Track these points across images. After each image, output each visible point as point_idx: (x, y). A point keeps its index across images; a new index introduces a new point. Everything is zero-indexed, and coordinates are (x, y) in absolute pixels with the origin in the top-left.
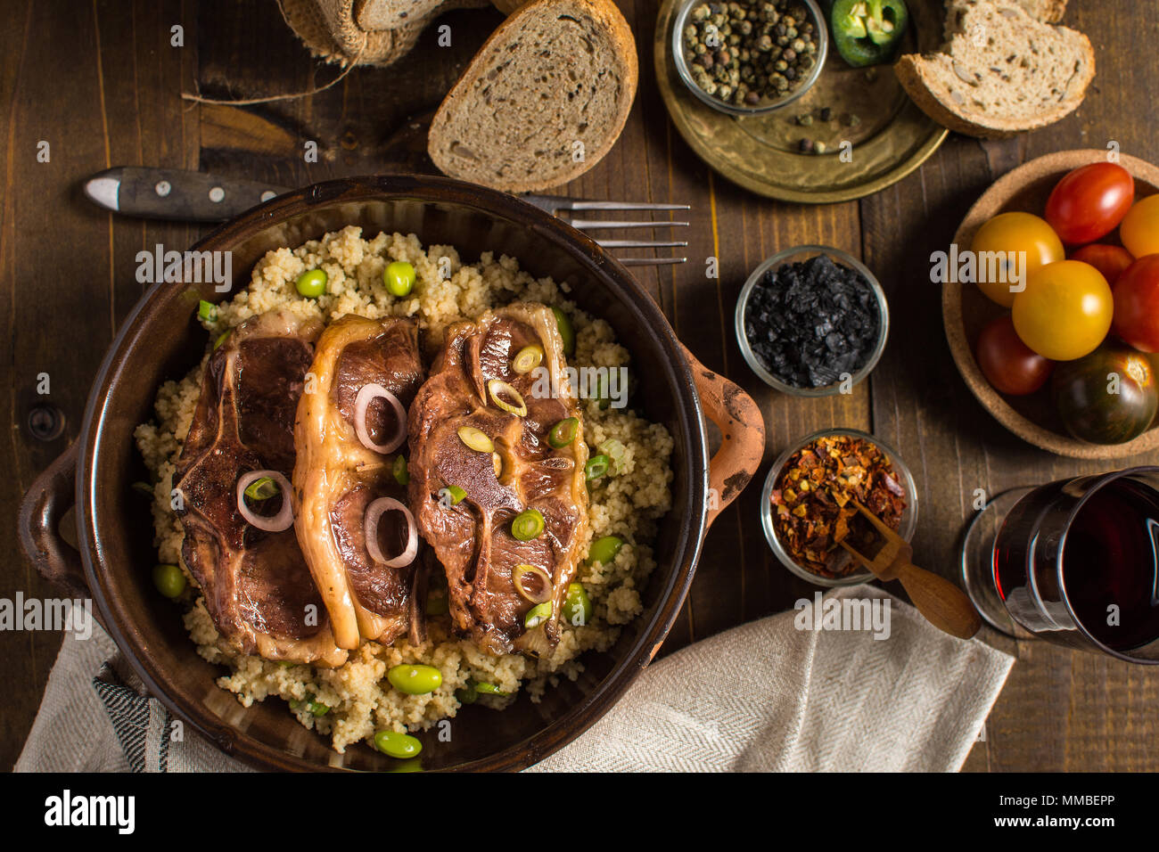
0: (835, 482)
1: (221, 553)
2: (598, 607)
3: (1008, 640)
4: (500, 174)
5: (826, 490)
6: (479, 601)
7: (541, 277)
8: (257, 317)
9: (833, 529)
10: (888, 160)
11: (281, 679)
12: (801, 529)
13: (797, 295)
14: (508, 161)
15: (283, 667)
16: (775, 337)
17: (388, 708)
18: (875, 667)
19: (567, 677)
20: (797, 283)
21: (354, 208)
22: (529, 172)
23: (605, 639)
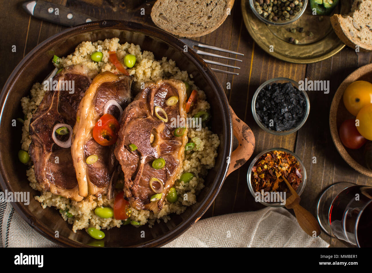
0: (277, 168)
1: (43, 152)
2: (180, 198)
3: (328, 237)
4: (176, 29)
5: (273, 170)
6: (135, 188)
7: (183, 70)
8: (74, 65)
9: (273, 185)
10: (321, 51)
11: (58, 201)
12: (261, 183)
13: (277, 96)
14: (179, 25)
15: (59, 197)
16: (266, 110)
17: (95, 219)
18: (278, 237)
19: (164, 220)
20: (278, 91)
21: (118, 32)
22: (187, 30)
23: (180, 210)
